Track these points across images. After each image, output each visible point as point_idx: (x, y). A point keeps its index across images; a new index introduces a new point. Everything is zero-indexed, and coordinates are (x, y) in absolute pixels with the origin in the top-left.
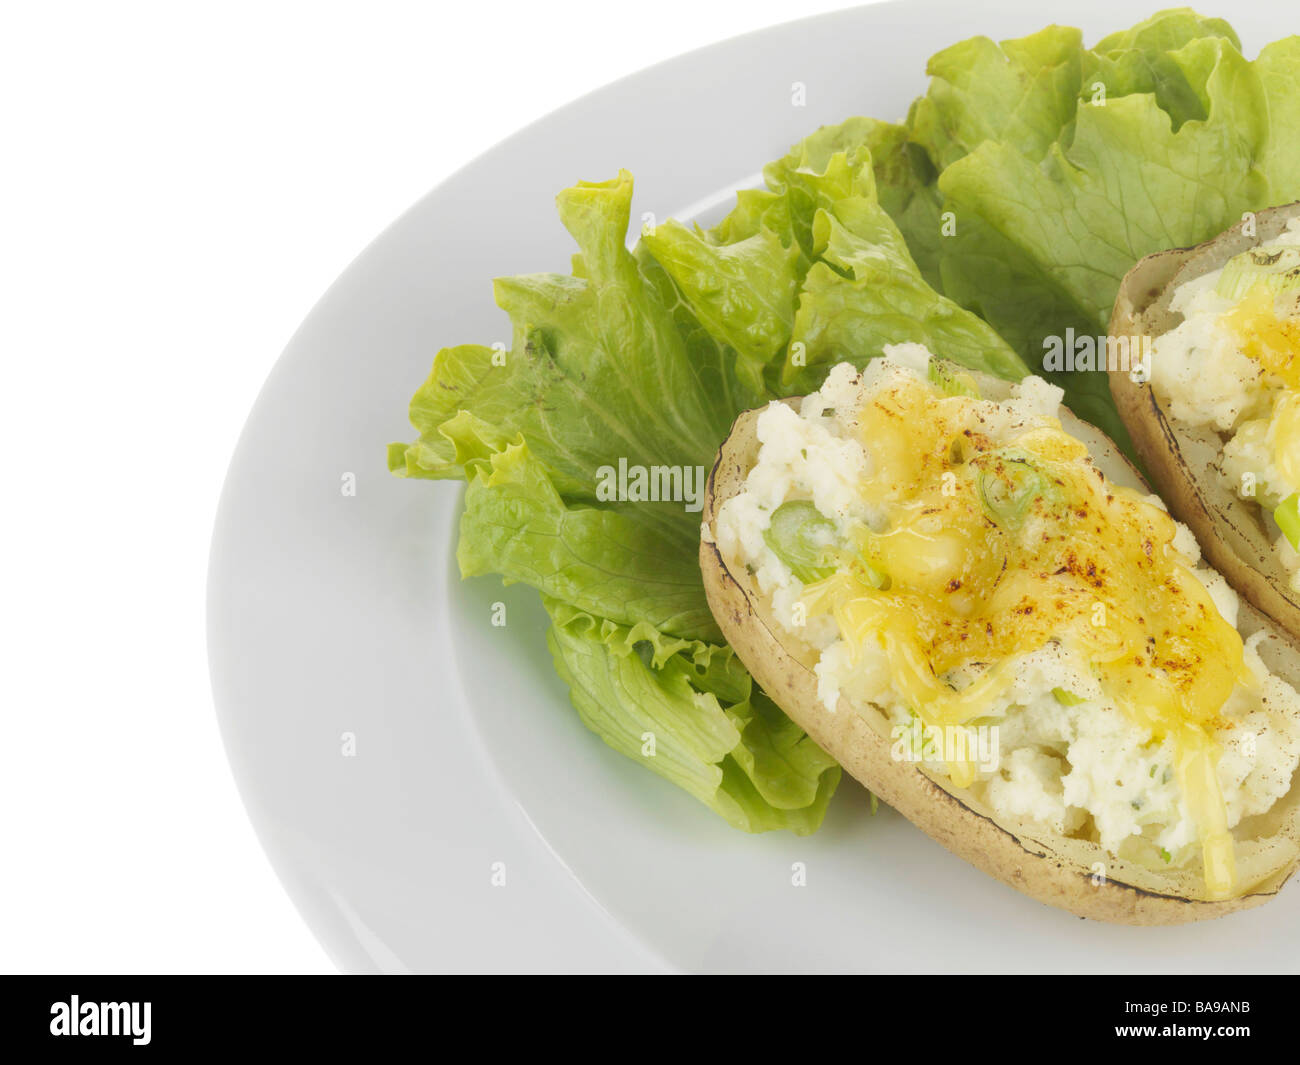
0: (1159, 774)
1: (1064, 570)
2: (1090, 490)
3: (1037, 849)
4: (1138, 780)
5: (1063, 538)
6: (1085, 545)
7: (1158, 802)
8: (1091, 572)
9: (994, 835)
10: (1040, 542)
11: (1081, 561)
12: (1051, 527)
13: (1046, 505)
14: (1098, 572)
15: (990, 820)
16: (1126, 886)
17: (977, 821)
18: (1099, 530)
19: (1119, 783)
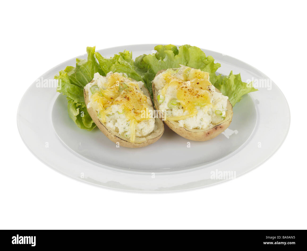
0: (128, 124)
1: (125, 98)
2: (133, 89)
3: (110, 131)
4: (125, 125)
5: (126, 94)
6: (129, 95)
7: (127, 128)
8: (128, 98)
9: (105, 128)
10: (123, 93)
11: (127, 97)
12: (125, 92)
13: (126, 90)
14: (129, 98)
15: (105, 127)
16: (119, 138)
17: (103, 126)
18: (133, 95)
19: (122, 125)
